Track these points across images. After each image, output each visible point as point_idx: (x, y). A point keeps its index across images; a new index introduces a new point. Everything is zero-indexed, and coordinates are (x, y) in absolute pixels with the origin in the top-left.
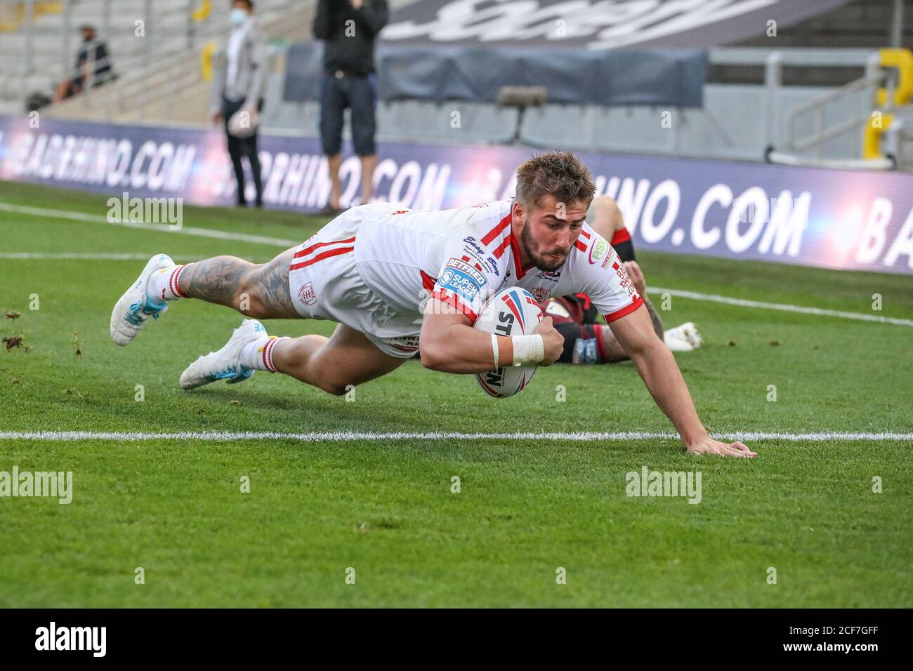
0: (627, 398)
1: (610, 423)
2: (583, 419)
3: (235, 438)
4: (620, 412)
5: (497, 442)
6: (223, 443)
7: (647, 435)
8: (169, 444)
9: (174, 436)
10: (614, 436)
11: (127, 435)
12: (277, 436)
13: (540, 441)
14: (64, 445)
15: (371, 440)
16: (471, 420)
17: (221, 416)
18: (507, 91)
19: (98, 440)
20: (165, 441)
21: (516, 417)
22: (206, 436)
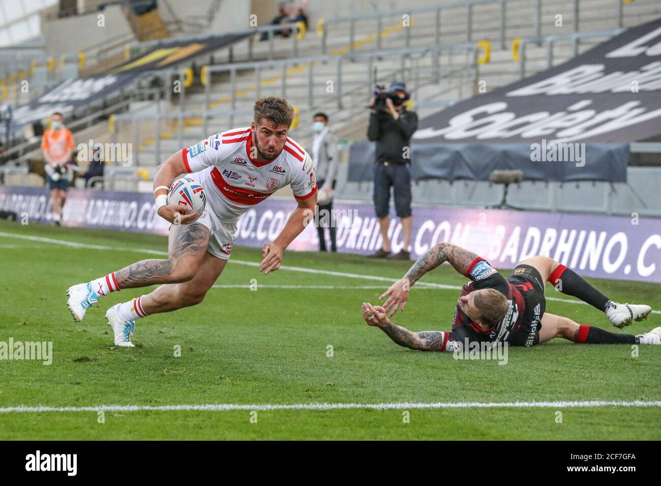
0: (587, 378)
1: (577, 395)
2: (560, 393)
3: (331, 408)
4: (584, 388)
5: (504, 408)
6: (324, 411)
7: (603, 403)
8: (289, 412)
9: (291, 406)
10: (581, 404)
11: (261, 407)
12: (359, 406)
13: (532, 408)
14: (221, 414)
15: (421, 408)
16: (486, 394)
17: (321, 393)
18: (497, 172)
19: (242, 410)
20: (285, 410)
21: (516, 392)
22: (312, 406)
